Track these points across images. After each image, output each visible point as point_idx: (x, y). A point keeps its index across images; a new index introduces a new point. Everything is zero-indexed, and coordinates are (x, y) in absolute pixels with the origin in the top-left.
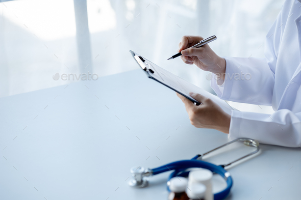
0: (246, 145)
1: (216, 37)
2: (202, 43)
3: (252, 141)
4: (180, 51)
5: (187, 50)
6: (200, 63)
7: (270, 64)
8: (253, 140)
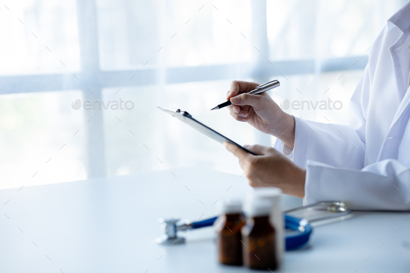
0: (331, 211)
1: (278, 82)
2: (260, 89)
3: (338, 204)
4: (229, 99)
5: (238, 96)
6: (258, 121)
7: (358, 132)
8: (340, 202)
